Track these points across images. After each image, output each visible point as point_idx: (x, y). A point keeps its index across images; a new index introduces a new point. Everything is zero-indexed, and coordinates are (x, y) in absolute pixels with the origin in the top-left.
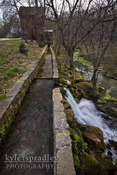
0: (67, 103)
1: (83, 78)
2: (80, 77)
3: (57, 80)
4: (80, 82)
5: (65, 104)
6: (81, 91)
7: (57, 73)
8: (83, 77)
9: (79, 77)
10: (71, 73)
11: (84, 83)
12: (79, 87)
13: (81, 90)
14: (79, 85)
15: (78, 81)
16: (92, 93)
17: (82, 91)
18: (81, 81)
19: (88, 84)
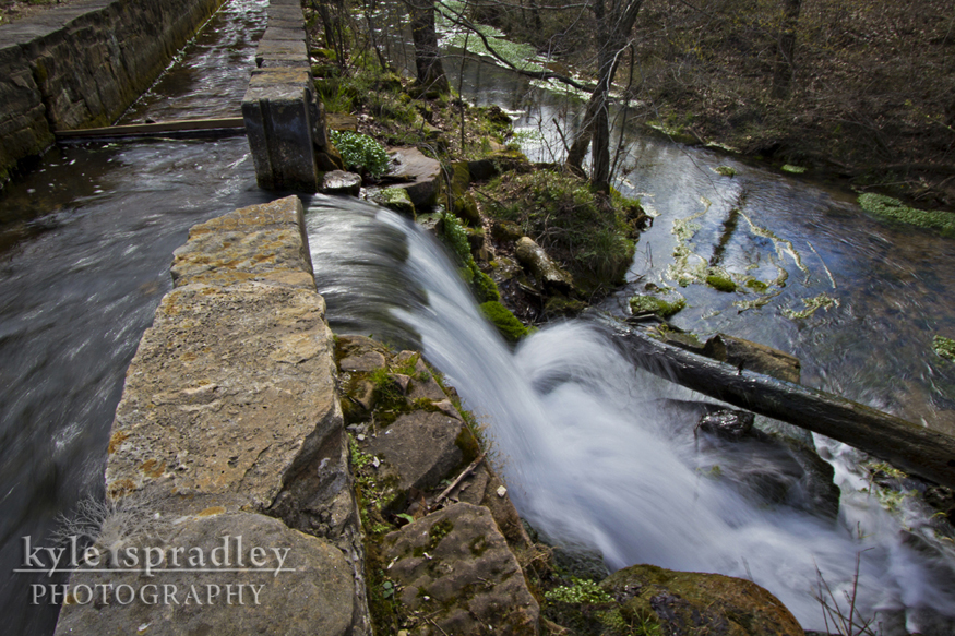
0: (419, 395)
1: (509, 149)
2: (494, 144)
3: (293, 126)
4: (496, 173)
5: (405, 408)
6: (518, 237)
7: (296, 63)
8: (509, 142)
9: (486, 146)
10: (428, 116)
11: (529, 177)
12: (494, 210)
13: (516, 230)
14: (498, 198)
15: (483, 172)
16: (589, 246)
17: (526, 240)
18: (506, 168)
19: (562, 188)
